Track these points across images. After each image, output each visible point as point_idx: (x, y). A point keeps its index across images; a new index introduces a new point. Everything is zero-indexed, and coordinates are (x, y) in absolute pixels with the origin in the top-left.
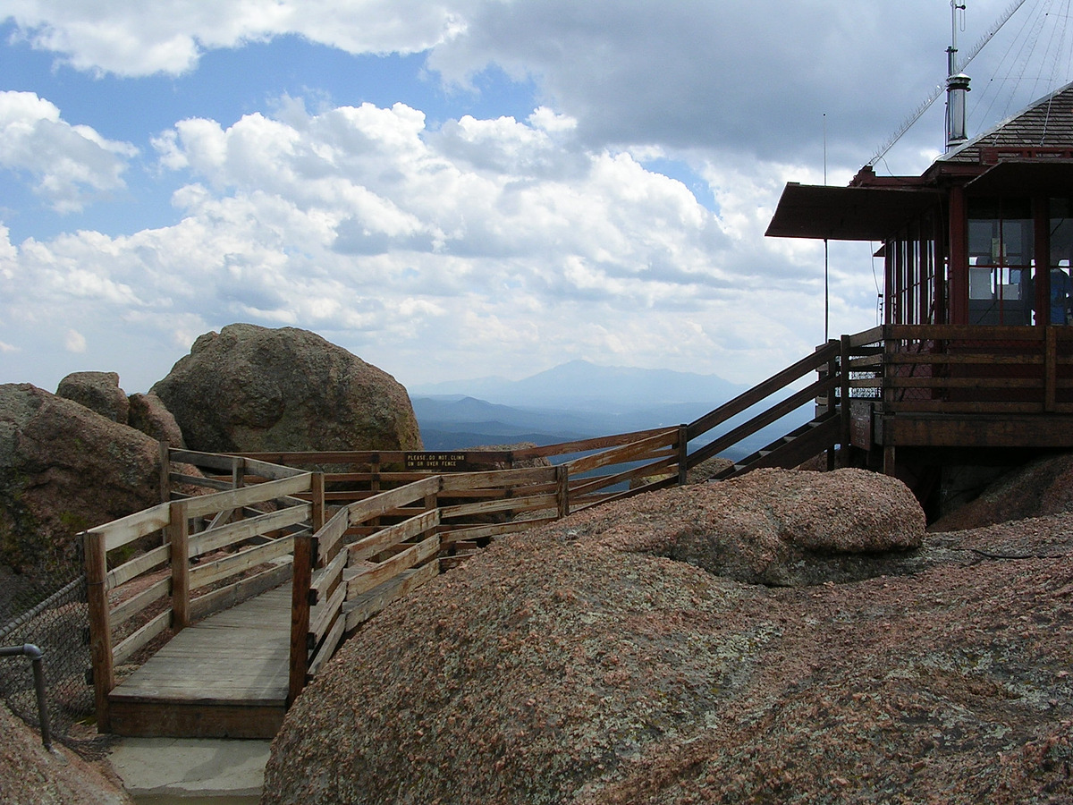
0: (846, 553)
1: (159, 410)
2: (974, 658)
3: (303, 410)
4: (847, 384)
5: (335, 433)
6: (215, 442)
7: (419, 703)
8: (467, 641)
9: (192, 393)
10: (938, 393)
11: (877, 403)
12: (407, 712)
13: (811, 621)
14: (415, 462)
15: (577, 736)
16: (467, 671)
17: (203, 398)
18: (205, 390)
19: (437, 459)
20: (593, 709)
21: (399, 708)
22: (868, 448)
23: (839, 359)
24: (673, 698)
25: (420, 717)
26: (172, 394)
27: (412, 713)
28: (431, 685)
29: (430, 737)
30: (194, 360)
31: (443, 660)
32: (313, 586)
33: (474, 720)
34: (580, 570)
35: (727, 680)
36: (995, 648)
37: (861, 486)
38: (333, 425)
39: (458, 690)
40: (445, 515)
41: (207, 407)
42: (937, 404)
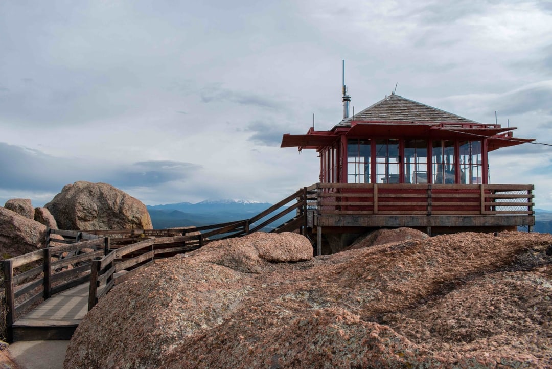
0: (283, 262)
1: (47, 213)
2: (303, 295)
3: (106, 214)
4: (306, 204)
5: (118, 223)
6: (70, 226)
7: (120, 320)
8: (139, 295)
9: (61, 207)
10: (338, 207)
11: (315, 211)
12: (115, 323)
13: (264, 286)
14: (148, 233)
15: (170, 328)
16: (137, 306)
17: (66, 209)
18: (66, 206)
19: (157, 232)
20: (176, 318)
21: (113, 322)
22: (312, 227)
23: (303, 196)
24: (207, 313)
25: (119, 324)
26: (53, 208)
27: (117, 323)
28: (124, 312)
29: (122, 332)
30: (62, 194)
31: (129, 303)
32: (98, 279)
33: (136, 324)
34: (182, 268)
35: (228, 306)
36: (311, 291)
37: (289, 238)
38: (117, 220)
39: (133, 314)
40: (156, 253)
41: (67, 213)
42: (337, 211)
